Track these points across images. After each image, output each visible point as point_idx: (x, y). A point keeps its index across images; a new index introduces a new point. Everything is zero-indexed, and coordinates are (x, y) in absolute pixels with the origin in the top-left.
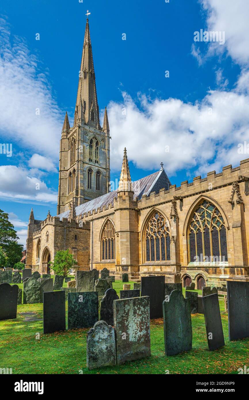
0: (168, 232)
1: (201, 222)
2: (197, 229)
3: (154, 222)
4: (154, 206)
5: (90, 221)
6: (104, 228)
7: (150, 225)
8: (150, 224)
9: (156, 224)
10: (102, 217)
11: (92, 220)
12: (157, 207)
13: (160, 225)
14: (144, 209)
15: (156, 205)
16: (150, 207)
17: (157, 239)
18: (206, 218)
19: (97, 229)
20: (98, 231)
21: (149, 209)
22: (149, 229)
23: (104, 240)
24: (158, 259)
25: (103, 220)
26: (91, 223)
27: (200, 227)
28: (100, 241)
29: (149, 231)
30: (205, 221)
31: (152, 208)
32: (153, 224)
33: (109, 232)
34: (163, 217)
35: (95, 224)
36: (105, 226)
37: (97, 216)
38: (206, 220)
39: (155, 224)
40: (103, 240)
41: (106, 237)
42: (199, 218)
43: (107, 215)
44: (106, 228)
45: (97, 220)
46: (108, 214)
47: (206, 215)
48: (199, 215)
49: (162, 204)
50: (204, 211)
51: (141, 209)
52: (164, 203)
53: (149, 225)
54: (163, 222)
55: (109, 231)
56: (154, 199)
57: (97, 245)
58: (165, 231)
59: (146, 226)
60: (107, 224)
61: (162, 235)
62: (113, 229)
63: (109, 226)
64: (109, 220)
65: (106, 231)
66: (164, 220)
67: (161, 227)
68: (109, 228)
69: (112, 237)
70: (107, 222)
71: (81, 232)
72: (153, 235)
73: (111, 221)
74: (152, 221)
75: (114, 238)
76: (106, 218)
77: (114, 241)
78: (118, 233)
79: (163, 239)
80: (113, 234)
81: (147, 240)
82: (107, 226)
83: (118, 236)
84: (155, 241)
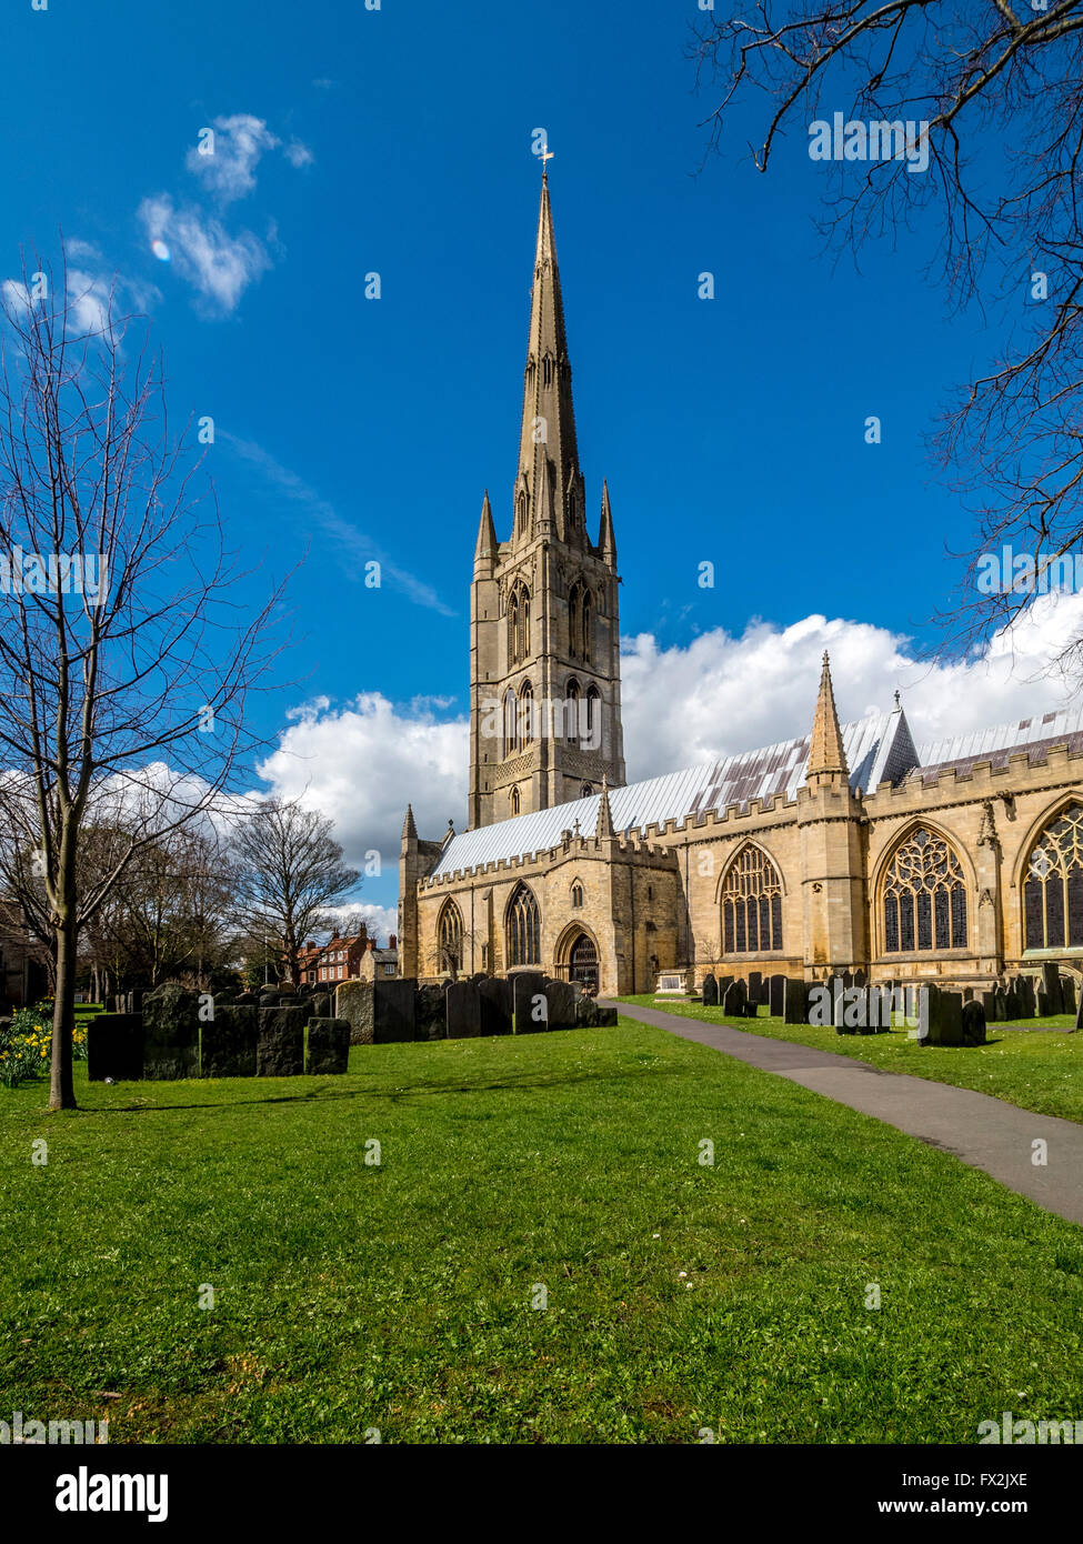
0: (958, 878)
2: (1048, 870)
3: (911, 853)
4: (919, 812)
5: (676, 846)
6: (732, 868)
7: (900, 861)
8: (898, 857)
9: (921, 858)
10: (728, 837)
11: (687, 845)
12: (928, 815)
13: (931, 860)
14: (883, 818)
15: (925, 811)
16: (903, 815)
17: (924, 898)
18: (1077, 844)
19: (704, 868)
20: (711, 877)
21: (901, 821)
22: (897, 870)
23: (733, 900)
24: (925, 944)
25: (730, 846)
26: (681, 853)
27: (1059, 866)
28: (718, 901)
29: (897, 877)
30: (1072, 852)
31: (910, 817)
32: (909, 858)
33: (751, 880)
34: (942, 840)
35: (697, 855)
36: (735, 862)
37: (704, 833)
39: (916, 859)
40: (729, 900)
41: (740, 891)
42: (1056, 844)
43: (747, 832)
44: (737, 868)
45: (705, 845)
46: (749, 828)
47: (1076, 837)
48: (1055, 838)
49: (945, 807)
50: (1070, 829)
51: (875, 820)
52: (953, 806)
53: (897, 861)
54: (944, 855)
55: (750, 876)
56: (918, 795)
57: (704, 914)
58: (949, 875)
59: (888, 862)
60: (742, 857)
61: (940, 885)
62: (766, 871)
63: (748, 863)
64: (750, 846)
65: (737, 875)
66: (947, 849)
67: (937, 866)
68: (748, 869)
69: (765, 892)
70: (743, 850)
71: (659, 879)
72: (909, 886)
73: (757, 849)
74: (908, 849)
75: (769, 895)
76: (741, 839)
77: (770, 902)
78: (819, 882)
79: (941, 896)
80: (767, 884)
81: (886, 900)
82: (743, 862)
83: (818, 891)
84: (915, 901)
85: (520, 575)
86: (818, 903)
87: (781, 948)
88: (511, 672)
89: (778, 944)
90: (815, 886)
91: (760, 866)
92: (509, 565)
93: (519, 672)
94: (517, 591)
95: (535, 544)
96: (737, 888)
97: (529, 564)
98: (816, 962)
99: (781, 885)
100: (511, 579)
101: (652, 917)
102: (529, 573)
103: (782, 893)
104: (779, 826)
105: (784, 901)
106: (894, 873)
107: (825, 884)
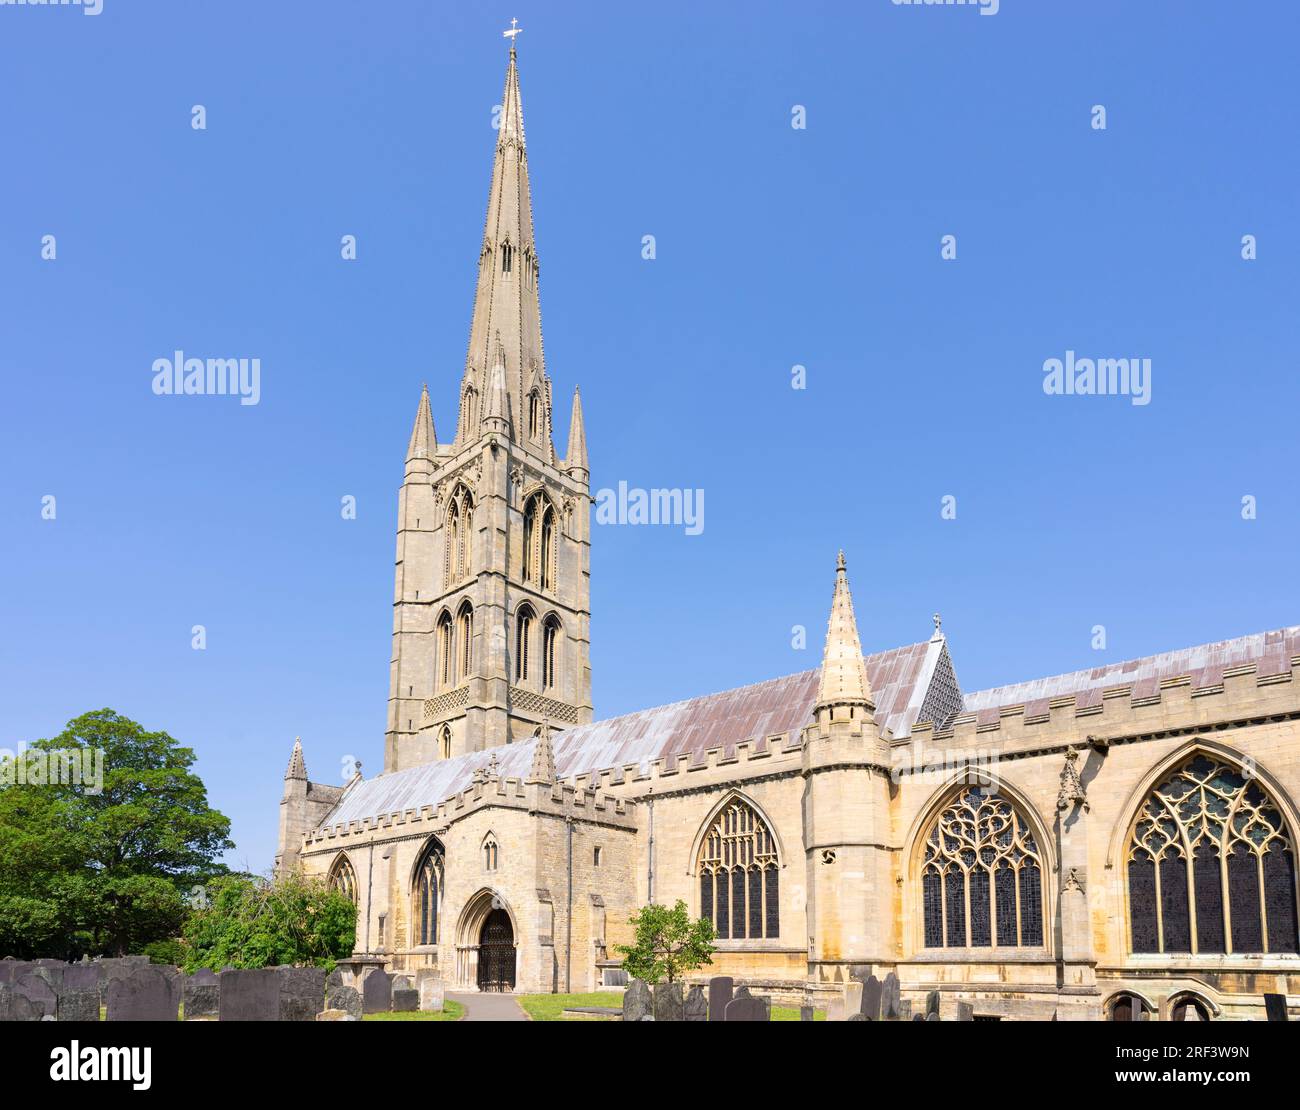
0: (1029, 851)
1: (1184, 824)
2: (1164, 846)
3: (961, 816)
5: (638, 799)
6: (711, 828)
7: (946, 827)
8: (941, 820)
9: (976, 823)
10: (708, 789)
11: (650, 798)
13: (991, 827)
17: (981, 876)
18: (1204, 811)
19: (673, 829)
20: (683, 839)
22: (941, 839)
23: (713, 870)
24: (982, 941)
25: (711, 800)
26: (642, 807)
27: (1181, 841)
28: (693, 871)
29: (941, 848)
30: (1199, 822)
32: (958, 823)
33: (739, 845)
34: (1007, 802)
35: (664, 812)
36: (717, 820)
37: (674, 783)
38: (1205, 820)
39: (968, 825)
40: (707, 871)
41: (723, 858)
42: (1175, 811)
43: (734, 783)
44: (721, 830)
45: (676, 799)
46: (737, 777)
47: (1204, 803)
48: (1173, 804)
49: (1010, 757)
50: (1194, 790)
52: (1021, 755)
53: (940, 826)
54: (1008, 820)
55: (738, 840)
56: (971, 739)
57: (673, 887)
58: (1017, 849)
60: (727, 815)
61: (1003, 861)
62: (759, 834)
63: (735, 823)
64: (739, 802)
65: (719, 838)
66: (1012, 813)
67: (998, 835)
68: (735, 830)
69: (756, 862)
70: (728, 806)
71: (612, 840)
72: (958, 860)
73: (747, 805)
74: (956, 812)
75: (762, 866)
76: (725, 791)
77: (764, 875)
78: (830, 849)
79: (1005, 875)
80: (760, 851)
81: (925, 877)
82: (727, 822)
83: (829, 861)
84: (967, 880)
85: (464, 480)
86: (829, 878)
87: (777, 936)
88: (447, 592)
89: (773, 931)
90: (825, 855)
91: (751, 828)
92: (449, 469)
93: (457, 591)
94: (459, 500)
95: (482, 444)
96: (719, 854)
97: (473, 468)
98: (825, 957)
99: (779, 852)
100: (450, 485)
101: (598, 888)
102: (474, 477)
103: (780, 865)
104: (777, 777)
105: (782, 874)
106: (937, 844)
107: (838, 851)
